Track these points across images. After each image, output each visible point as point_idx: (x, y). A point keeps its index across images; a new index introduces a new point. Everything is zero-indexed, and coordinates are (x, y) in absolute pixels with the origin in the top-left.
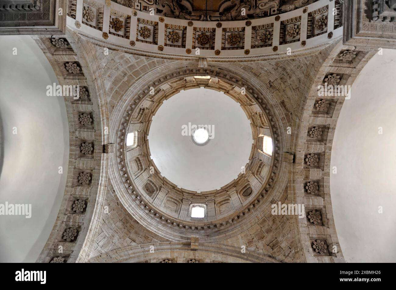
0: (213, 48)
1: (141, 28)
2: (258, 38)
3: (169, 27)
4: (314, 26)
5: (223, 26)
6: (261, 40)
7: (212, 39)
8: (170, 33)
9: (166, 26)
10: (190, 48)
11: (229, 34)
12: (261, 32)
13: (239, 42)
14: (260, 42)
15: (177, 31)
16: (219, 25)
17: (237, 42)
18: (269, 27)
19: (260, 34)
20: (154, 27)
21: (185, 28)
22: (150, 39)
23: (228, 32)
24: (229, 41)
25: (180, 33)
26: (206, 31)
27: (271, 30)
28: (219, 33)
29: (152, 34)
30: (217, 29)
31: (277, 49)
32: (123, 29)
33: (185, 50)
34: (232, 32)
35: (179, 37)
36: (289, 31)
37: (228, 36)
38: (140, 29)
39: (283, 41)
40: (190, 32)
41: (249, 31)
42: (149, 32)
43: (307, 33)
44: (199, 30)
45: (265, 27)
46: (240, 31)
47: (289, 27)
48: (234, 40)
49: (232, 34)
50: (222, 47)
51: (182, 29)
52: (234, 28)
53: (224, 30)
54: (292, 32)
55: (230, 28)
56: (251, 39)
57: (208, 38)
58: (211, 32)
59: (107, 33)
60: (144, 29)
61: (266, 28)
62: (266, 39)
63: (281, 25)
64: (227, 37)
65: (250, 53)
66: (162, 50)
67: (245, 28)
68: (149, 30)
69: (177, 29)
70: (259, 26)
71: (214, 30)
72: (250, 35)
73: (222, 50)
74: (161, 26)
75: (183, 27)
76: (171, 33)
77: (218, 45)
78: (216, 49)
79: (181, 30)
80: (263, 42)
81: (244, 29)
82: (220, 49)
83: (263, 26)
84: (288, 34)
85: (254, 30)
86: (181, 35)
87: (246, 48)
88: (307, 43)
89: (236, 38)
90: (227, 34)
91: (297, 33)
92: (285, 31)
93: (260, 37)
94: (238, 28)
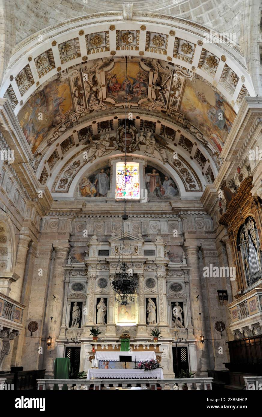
0: (118, 31)
1: (190, 53)
2: (73, 47)
3: (163, 51)
4: (26, 75)
5: (109, 52)
6: (70, 46)
7: (119, 40)
8: (163, 45)
9: (165, 53)
10: (141, 31)
11: (102, 45)
12: (71, 52)
13: (91, 40)
14: (71, 44)
15: (155, 46)
16: (113, 53)
17: (94, 38)
18: (65, 59)
19: (72, 50)
20: (177, 52)
21: (147, 49)
22: (182, 42)
23: (104, 47)
24: (102, 39)
25: (152, 44)
26: (125, 46)
27: (63, 57)
28: (113, 46)
29: (180, 47)
30: (115, 50)
31: (52, 43)
32: (207, 56)
33: (148, 30)
34: (100, 47)
35: (153, 41)
36: (45, 62)
37: (103, 43)
38: (192, 53)
39: (49, 53)
40: (142, 45)
41: (84, 52)
42: (183, 49)
43: (30, 68)
44: (133, 47)
45: (69, 58)
46: (91, 49)
47: (46, 64)
48: (97, 41)
49: (100, 45)
50: (108, 33)
51: (150, 49)
52: (98, 52)
53: (108, 49)
54: (43, 62)
55: (102, 51)
56: (80, 46)
57: (123, 39)
58: (121, 46)
59: (222, 60)
60: (188, 53)
61: (67, 57)
62: (65, 48)
63: (55, 65)
64: (104, 41)
65: (78, 33)
66: (171, 31)
67: (88, 54)
68: (182, 50)
69: (155, 48)
70: (74, 58)
71: (118, 48)
72: (81, 48)
73: (108, 31)
74: (170, 53)
75: (149, 51)
76: (161, 44)
77: (113, 36)
78: (115, 31)
79: (151, 47)
80: (68, 45)
81: (89, 52)
82: (110, 31)
83: (70, 59)
84: (46, 59)
85: (78, 54)
86: (151, 43)
87: (84, 36)
88: (28, 61)
89: (95, 42)
90: (104, 45)
91: (38, 62)
92: (49, 60)
93: (71, 48)
94: (94, 52)
